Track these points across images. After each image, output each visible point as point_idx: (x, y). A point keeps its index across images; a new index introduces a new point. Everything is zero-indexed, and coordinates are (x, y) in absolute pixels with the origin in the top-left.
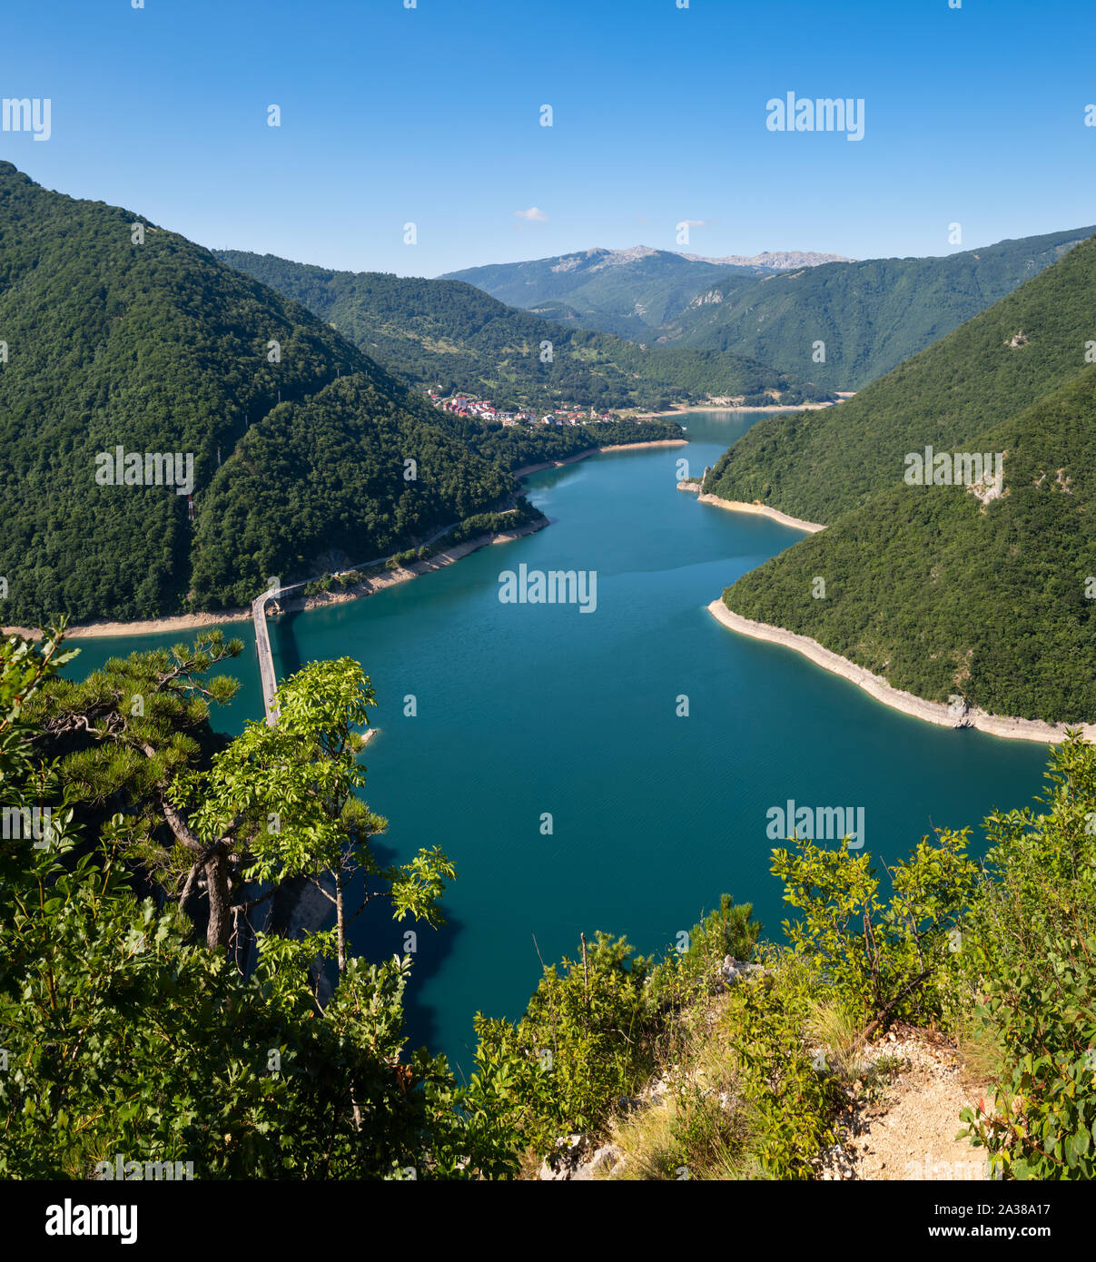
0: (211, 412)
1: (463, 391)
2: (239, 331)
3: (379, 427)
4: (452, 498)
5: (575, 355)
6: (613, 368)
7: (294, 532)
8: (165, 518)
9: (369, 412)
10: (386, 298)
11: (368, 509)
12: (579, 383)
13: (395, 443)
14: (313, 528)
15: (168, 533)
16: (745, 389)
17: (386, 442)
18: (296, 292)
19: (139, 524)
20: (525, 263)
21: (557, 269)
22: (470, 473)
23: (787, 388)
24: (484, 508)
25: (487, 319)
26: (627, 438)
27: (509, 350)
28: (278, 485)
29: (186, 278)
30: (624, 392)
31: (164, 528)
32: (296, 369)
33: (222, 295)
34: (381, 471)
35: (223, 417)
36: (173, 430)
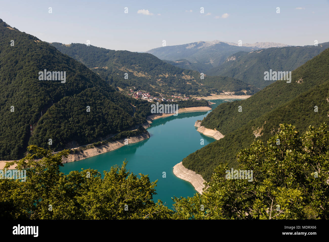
1: (142, 89)
3: (97, 104)
4: (116, 126)
6: (195, 82)
7: (61, 136)
8: (23, 131)
10: (124, 59)
11: (87, 129)
12: (182, 87)
13: (101, 109)
14: (67, 135)
15: (23, 136)
16: (235, 90)
17: (99, 108)
22: (124, 118)
23: (249, 89)
24: (127, 129)
25: (156, 65)
27: (162, 76)
28: (58, 122)
29: (42, 58)
30: (196, 90)
31: (22, 135)
32: (73, 86)
33: (54, 63)
36: (29, 105)
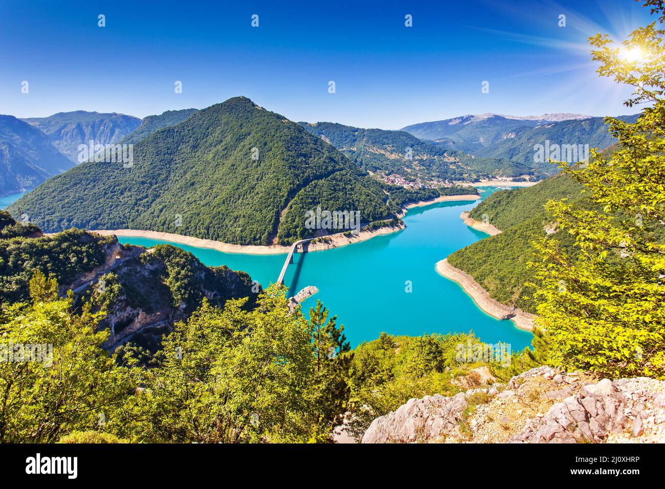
0: (290, 184)
1: (395, 174)
2: (305, 156)
5: (446, 160)
6: (459, 165)
9: (345, 184)
12: (444, 171)
16: (514, 175)
18: (344, 137)
19: (265, 218)
20: (438, 121)
21: (451, 124)
23: (533, 174)
24: (380, 219)
26: (453, 194)
27: (419, 158)
30: (461, 174)
34: (343, 205)
35: (294, 185)
